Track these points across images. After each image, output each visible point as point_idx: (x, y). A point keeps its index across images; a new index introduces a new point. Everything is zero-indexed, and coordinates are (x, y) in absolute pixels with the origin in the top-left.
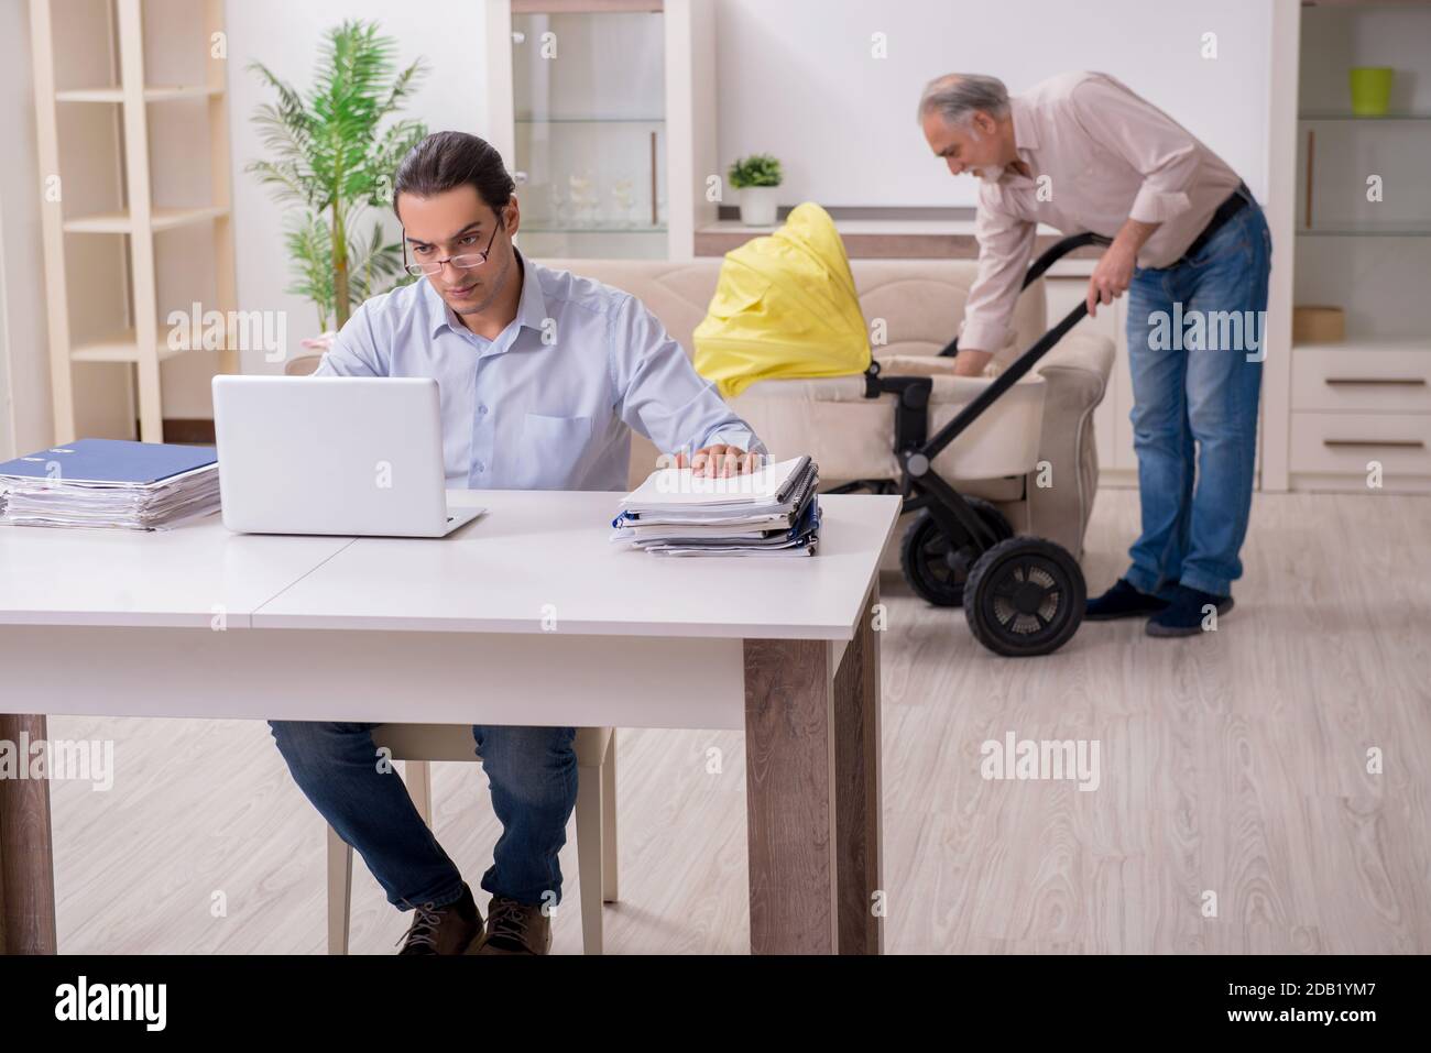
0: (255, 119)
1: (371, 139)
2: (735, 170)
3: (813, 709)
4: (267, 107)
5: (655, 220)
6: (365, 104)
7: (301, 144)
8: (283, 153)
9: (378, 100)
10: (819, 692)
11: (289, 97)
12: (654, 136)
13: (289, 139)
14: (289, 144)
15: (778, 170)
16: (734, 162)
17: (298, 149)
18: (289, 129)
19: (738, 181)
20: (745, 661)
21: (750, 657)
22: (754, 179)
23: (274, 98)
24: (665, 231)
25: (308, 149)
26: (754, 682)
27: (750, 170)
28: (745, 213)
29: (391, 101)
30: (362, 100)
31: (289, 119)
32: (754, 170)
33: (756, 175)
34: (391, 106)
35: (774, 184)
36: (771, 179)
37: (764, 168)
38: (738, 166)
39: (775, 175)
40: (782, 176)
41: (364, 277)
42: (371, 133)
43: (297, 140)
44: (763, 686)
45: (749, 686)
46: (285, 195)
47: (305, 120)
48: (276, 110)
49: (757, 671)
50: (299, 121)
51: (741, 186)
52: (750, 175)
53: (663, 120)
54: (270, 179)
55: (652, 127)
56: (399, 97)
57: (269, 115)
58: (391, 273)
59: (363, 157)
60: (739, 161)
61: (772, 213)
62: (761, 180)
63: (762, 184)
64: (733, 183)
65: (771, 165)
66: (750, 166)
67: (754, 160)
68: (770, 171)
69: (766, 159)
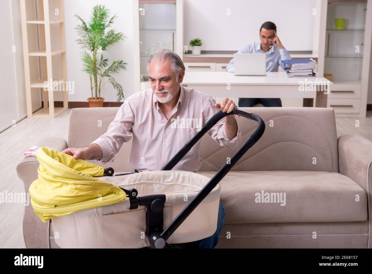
0: (75, 29)
1: (104, 34)
2: (191, 42)
4: (79, 26)
6: (103, 25)
7: (87, 35)
8: (82, 37)
9: (105, 24)
11: (84, 23)
12: (173, 34)
13: (84, 34)
14: (84, 35)
15: (201, 42)
16: (191, 40)
17: (86, 36)
18: (84, 31)
19: (192, 45)
22: (196, 44)
23: (81, 23)
25: (89, 36)
27: (195, 42)
28: (193, 52)
29: (108, 25)
30: (102, 24)
31: (84, 29)
33: (196, 43)
34: (108, 26)
35: (200, 45)
36: (200, 44)
37: (198, 42)
38: (192, 41)
39: (201, 43)
40: (202, 43)
41: (99, 67)
42: (104, 32)
43: (86, 34)
46: (83, 47)
47: (88, 29)
48: (81, 26)
50: (86, 29)
51: (193, 46)
52: (195, 43)
53: (176, 30)
54: (80, 43)
55: (173, 32)
56: (110, 24)
57: (79, 27)
58: (105, 66)
59: (102, 39)
60: (192, 40)
61: (200, 52)
62: (198, 44)
63: (198, 45)
64: (190, 45)
65: (200, 41)
66: (195, 41)
67: (195, 40)
68: (200, 42)
69: (198, 39)
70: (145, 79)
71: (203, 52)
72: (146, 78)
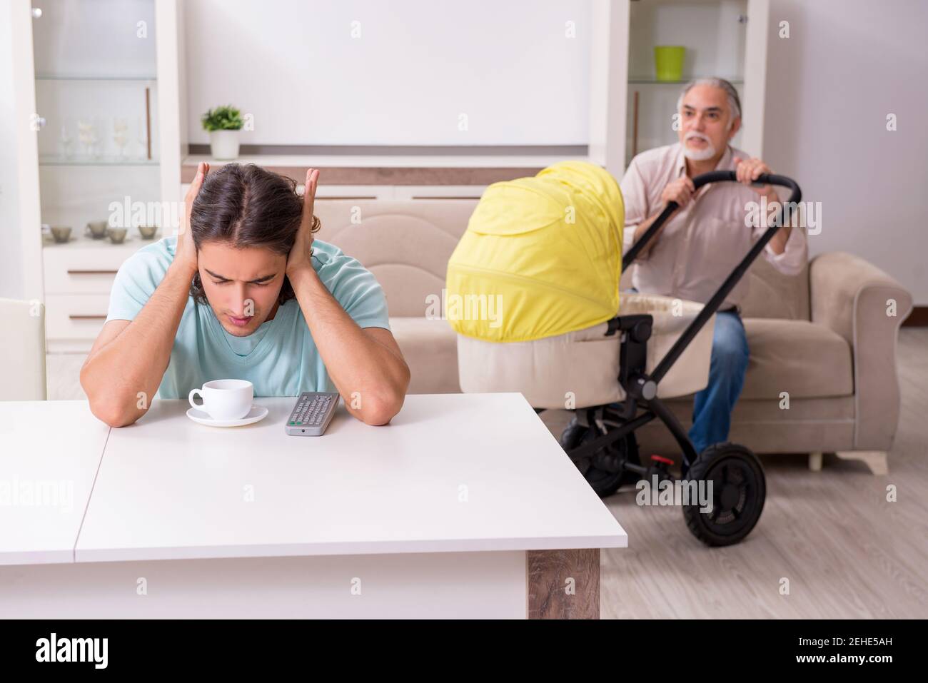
2: (207, 117)
3: (587, 608)
5: (149, 156)
10: (593, 592)
12: (148, 91)
15: (239, 117)
16: (206, 111)
19: (209, 126)
20: (529, 568)
21: (534, 564)
22: (223, 125)
24: (158, 164)
26: (537, 585)
27: (220, 118)
28: (215, 149)
32: (222, 118)
33: (224, 121)
35: (236, 128)
36: (237, 124)
37: (231, 116)
38: (209, 114)
39: (239, 121)
40: (243, 122)
44: (544, 589)
45: (532, 590)
49: (540, 576)
51: (213, 129)
52: (220, 121)
53: (155, 79)
55: (148, 84)
60: (210, 112)
61: (236, 150)
62: (228, 125)
63: (228, 128)
64: (205, 127)
65: (235, 114)
66: (220, 114)
67: (221, 110)
68: (235, 118)
69: (231, 109)
70: (59, 238)
71: (246, 150)
72: (62, 235)
